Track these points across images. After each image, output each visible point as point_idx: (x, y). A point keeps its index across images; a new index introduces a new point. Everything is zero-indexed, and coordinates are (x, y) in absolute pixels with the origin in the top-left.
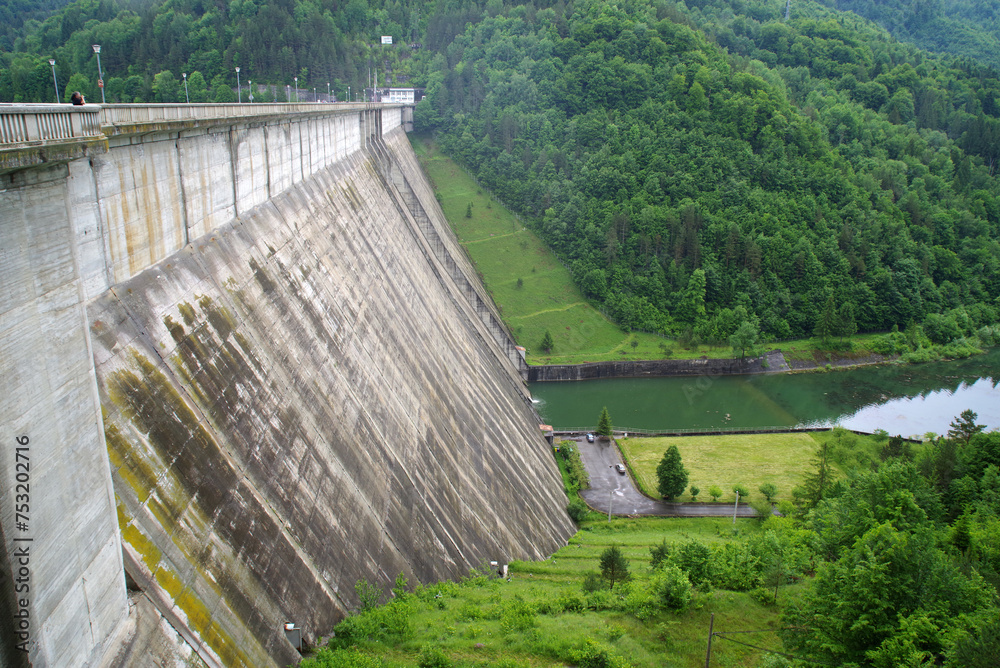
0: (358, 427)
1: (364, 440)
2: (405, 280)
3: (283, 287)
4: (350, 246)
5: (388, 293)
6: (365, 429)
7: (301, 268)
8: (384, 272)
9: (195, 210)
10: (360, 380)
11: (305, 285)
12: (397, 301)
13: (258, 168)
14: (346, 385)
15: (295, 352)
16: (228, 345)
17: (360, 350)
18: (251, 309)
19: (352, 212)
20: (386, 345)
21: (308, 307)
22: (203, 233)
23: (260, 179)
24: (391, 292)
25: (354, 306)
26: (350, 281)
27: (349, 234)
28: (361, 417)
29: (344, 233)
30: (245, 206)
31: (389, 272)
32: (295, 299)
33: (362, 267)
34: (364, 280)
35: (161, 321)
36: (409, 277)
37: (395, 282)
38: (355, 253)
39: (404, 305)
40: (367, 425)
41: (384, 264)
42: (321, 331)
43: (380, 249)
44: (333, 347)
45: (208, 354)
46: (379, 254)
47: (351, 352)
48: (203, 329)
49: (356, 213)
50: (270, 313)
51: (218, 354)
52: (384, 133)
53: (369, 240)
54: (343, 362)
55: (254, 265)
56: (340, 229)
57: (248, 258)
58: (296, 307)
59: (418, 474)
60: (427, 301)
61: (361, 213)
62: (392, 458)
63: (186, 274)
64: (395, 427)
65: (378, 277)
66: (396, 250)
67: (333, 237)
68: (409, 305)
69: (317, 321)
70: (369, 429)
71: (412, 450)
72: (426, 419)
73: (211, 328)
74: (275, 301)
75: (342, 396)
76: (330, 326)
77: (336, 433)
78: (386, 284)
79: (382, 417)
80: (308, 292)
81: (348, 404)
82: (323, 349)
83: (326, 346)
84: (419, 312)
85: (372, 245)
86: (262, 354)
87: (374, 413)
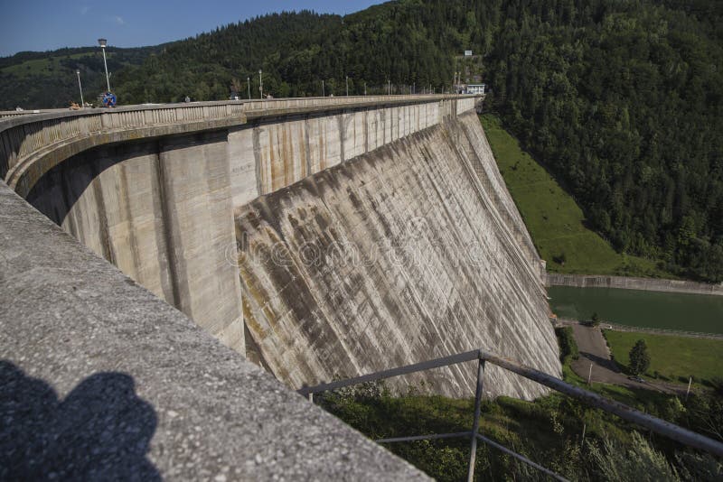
0: (403, 292)
1: (407, 301)
2: (458, 208)
3: (366, 205)
4: (419, 183)
5: (442, 215)
6: (408, 294)
7: (381, 194)
8: (442, 201)
9: (315, 156)
10: (410, 265)
11: (382, 204)
12: (448, 220)
13: (359, 134)
14: (400, 266)
15: (367, 242)
16: (324, 234)
17: (414, 247)
18: (343, 216)
19: (425, 163)
20: (434, 246)
21: (382, 218)
22: (320, 170)
23: (360, 140)
24: (446, 215)
25: (414, 219)
26: (415, 204)
27: (420, 176)
28: (407, 286)
29: (416, 175)
30: (348, 156)
31: (446, 203)
32: (373, 212)
33: (426, 198)
34: (425, 206)
35: (286, 216)
36: (461, 207)
37: (449, 208)
38: (422, 188)
39: (453, 223)
40: (410, 292)
41: (443, 197)
42: (388, 233)
43: (441, 187)
44: (396, 243)
45: (311, 237)
46: (440, 190)
47: (408, 248)
48: (310, 224)
49: (428, 163)
50: (355, 219)
51: (317, 238)
52: (458, 113)
53: (434, 181)
54: (400, 252)
55: (349, 190)
56: (413, 173)
57: (346, 186)
58: (373, 217)
59: (442, 327)
60: (472, 223)
61: (431, 164)
62: (425, 315)
63: (305, 192)
64: (431, 297)
65: (437, 204)
66: (454, 189)
67: (407, 178)
68: (457, 224)
69: (386, 227)
70: (412, 295)
71: (441, 312)
72: (456, 295)
73: (315, 223)
74: (360, 212)
75: (396, 272)
76: (395, 229)
77: (387, 293)
78: (442, 209)
79: (424, 290)
80: (383, 208)
81: (399, 278)
82: (387, 242)
83: (390, 241)
84: (465, 229)
85: (436, 184)
86: (345, 241)
87: (417, 286)
